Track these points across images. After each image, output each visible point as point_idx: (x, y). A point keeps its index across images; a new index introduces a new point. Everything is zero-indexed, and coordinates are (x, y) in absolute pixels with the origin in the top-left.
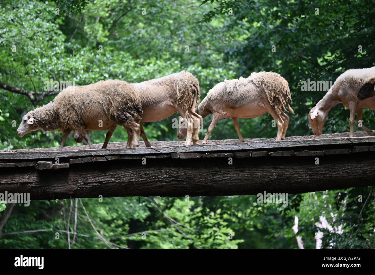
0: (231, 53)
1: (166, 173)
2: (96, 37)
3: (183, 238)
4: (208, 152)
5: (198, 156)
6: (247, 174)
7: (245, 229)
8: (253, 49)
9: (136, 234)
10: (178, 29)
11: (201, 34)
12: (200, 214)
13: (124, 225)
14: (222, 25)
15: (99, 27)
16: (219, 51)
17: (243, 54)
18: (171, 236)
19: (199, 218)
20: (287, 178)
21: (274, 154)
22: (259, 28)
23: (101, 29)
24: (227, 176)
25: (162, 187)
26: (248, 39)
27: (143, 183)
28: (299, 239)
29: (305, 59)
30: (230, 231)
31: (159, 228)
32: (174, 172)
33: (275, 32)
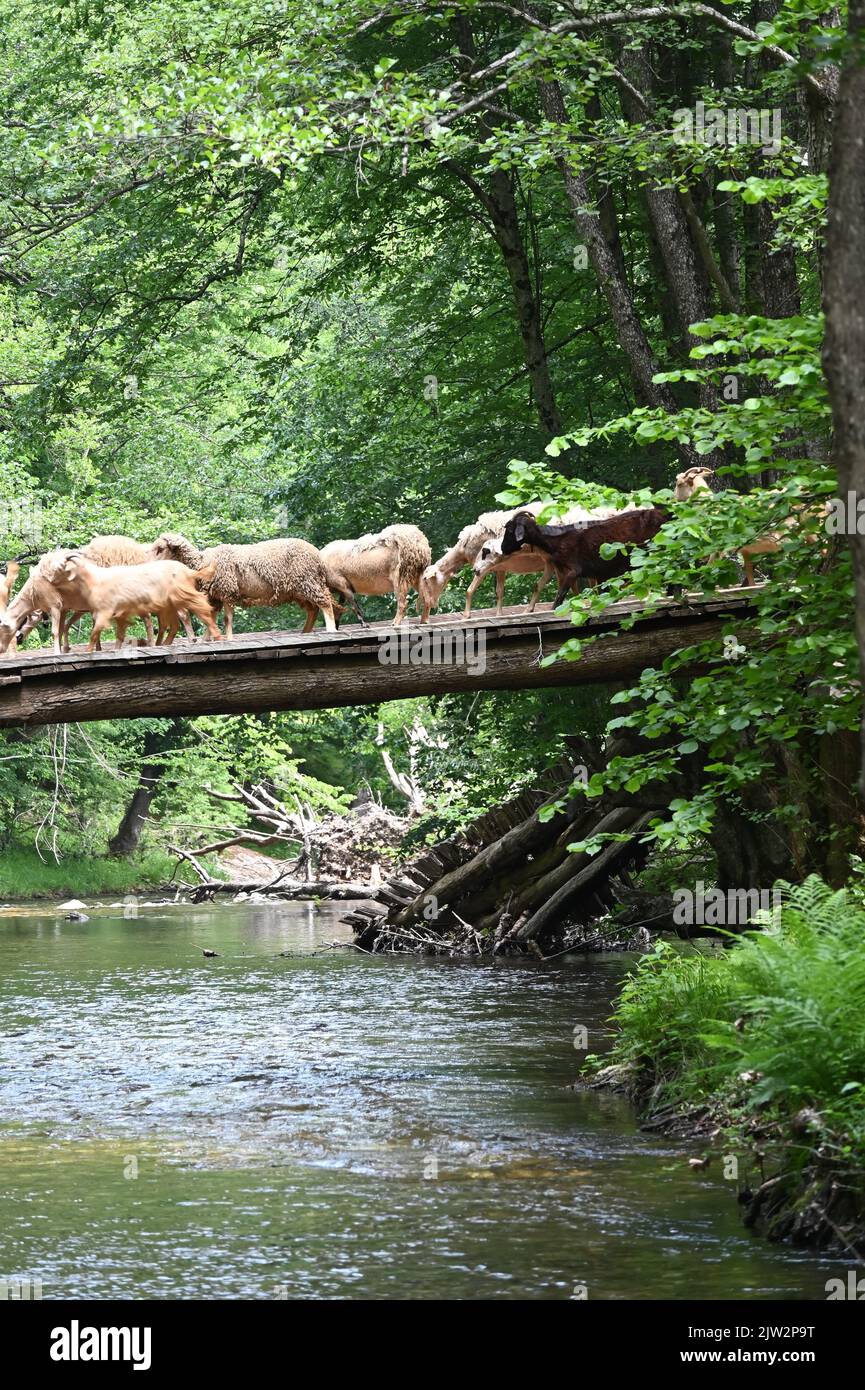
0: (271, 497)
1: (159, 684)
2: (83, 478)
3: (220, 759)
4: (217, 652)
5: (203, 658)
6: (274, 682)
7: (310, 741)
8: (303, 489)
9: (153, 756)
10: (197, 464)
11: (230, 469)
12: (237, 726)
13: (138, 741)
14: (260, 458)
15: (86, 463)
16: (257, 493)
17: (288, 497)
18: (203, 755)
19: (235, 732)
20: (331, 685)
21: (311, 652)
22: (311, 458)
23: (90, 466)
24: (245, 686)
25: (153, 704)
26: (295, 475)
27: (128, 701)
28: (386, 754)
29: (377, 501)
30: (283, 746)
31: (188, 744)
32: (171, 682)
33: (333, 464)
